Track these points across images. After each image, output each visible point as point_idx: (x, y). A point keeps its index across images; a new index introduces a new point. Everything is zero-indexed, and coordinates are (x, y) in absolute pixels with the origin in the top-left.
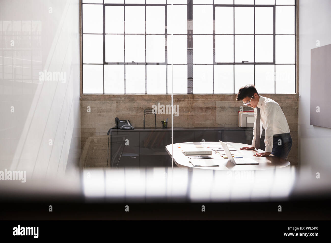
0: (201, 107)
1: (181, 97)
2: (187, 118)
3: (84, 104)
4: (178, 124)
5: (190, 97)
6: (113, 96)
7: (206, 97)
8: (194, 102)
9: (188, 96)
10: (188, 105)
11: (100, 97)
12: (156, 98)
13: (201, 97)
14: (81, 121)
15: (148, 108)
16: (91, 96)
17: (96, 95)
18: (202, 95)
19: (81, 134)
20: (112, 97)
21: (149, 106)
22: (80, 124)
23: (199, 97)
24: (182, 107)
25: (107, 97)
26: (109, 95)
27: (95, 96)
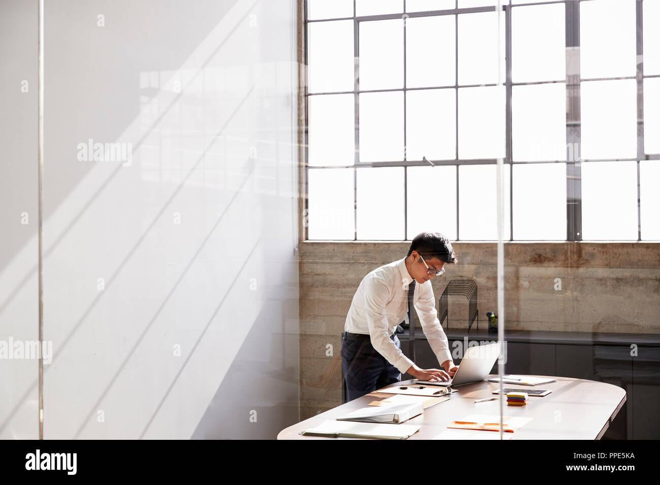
0: (600, 277)
1: (545, 249)
2: (562, 308)
3: (307, 266)
4: (538, 321)
5: (569, 251)
6: (373, 246)
7: (615, 250)
8: (582, 264)
9: (566, 247)
10: (566, 273)
11: (344, 249)
12: (481, 253)
13: (600, 249)
14: (300, 308)
15: (459, 278)
16: (322, 247)
17: (334, 243)
18: (604, 246)
19: (300, 340)
20: (372, 248)
21: (461, 274)
22: (298, 313)
23: (596, 251)
24: (549, 278)
25: (359, 250)
26: (365, 244)
27: (332, 247)
